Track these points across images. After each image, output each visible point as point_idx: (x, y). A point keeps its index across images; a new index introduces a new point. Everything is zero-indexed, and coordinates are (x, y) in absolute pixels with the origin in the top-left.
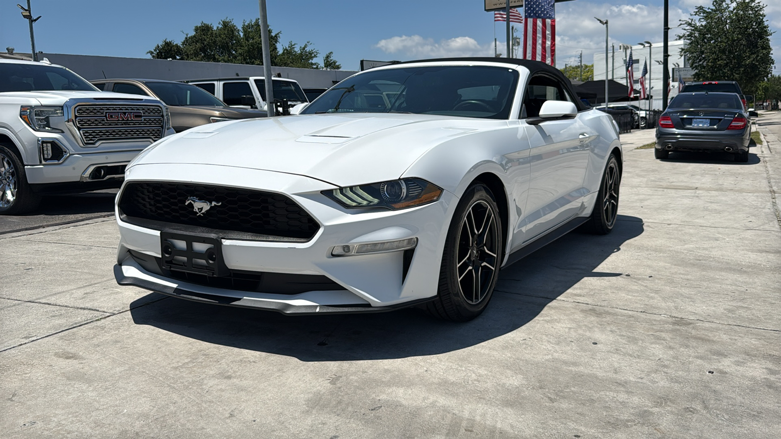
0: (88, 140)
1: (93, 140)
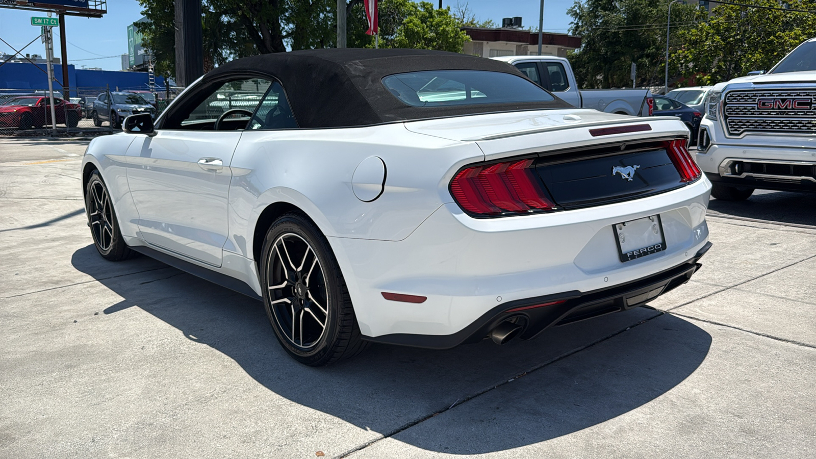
0: (733, 131)
1: (739, 131)
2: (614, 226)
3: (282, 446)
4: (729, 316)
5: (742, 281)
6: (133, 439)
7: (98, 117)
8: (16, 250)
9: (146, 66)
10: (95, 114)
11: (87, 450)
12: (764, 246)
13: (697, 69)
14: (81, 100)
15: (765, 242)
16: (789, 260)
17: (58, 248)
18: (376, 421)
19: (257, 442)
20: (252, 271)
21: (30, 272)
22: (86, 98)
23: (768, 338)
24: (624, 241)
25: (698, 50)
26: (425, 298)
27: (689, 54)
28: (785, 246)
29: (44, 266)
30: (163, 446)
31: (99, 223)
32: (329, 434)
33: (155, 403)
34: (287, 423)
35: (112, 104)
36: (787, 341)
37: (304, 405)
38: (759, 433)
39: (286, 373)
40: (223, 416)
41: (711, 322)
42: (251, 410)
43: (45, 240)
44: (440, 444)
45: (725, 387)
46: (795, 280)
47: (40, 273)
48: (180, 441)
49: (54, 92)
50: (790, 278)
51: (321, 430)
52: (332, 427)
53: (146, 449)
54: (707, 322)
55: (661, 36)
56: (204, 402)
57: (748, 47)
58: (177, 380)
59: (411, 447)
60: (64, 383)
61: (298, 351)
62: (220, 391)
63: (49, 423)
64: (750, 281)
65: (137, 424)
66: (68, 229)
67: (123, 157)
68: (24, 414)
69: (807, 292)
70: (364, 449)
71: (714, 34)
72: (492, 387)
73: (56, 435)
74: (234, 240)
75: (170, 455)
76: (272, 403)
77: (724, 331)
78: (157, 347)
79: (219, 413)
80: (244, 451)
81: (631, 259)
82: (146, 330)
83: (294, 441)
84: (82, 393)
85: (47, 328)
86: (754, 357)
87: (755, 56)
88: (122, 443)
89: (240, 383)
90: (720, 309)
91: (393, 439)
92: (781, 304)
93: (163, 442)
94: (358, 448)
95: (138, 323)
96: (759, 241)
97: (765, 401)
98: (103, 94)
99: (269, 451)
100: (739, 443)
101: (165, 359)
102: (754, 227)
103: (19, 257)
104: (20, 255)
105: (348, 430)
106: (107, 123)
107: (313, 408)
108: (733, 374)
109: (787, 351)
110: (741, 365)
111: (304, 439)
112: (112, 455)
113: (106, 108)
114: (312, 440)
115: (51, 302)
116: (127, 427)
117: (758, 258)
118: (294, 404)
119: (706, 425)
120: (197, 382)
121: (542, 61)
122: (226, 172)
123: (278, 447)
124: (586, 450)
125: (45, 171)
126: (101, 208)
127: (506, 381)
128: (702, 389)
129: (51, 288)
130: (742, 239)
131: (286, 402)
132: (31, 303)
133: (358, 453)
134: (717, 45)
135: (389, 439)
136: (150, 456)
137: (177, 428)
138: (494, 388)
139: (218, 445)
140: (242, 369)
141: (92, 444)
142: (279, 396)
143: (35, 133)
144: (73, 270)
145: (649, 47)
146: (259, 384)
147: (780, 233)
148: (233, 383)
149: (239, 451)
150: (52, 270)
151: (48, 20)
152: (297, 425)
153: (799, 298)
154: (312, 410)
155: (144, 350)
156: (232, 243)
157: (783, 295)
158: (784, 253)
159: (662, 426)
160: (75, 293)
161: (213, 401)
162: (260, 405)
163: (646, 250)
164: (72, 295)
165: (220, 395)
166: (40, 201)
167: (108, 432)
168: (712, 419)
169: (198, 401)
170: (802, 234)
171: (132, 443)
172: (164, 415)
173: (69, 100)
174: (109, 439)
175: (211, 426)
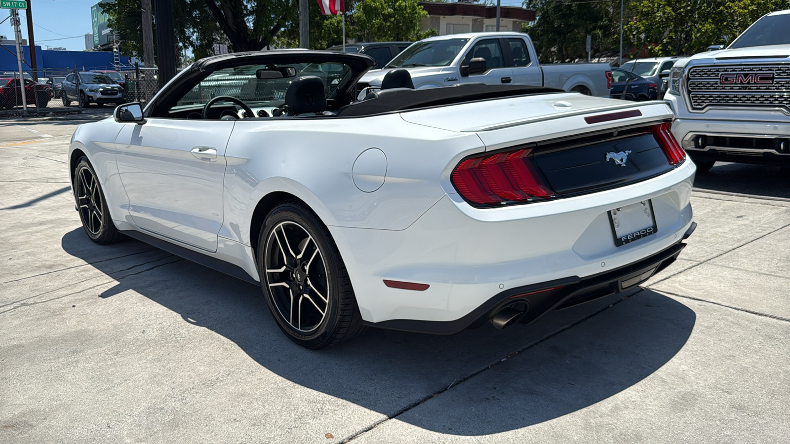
2: (609, 213)
3: (291, 429)
4: (707, 291)
5: (715, 255)
6: (146, 423)
7: (66, 97)
8: (6, 235)
9: (111, 45)
10: (64, 94)
11: (104, 435)
12: (731, 219)
13: (649, 40)
14: (48, 81)
15: (731, 214)
16: (757, 232)
17: (46, 232)
18: (379, 402)
19: (267, 425)
20: (249, 257)
21: (23, 257)
22: (54, 78)
23: (747, 313)
24: (618, 226)
25: (650, 22)
26: (428, 286)
27: (641, 25)
28: (751, 219)
29: (36, 250)
30: (176, 431)
31: (88, 207)
32: (335, 416)
33: (162, 388)
34: (293, 405)
35: (80, 84)
36: (765, 315)
37: (307, 387)
38: (749, 409)
39: (286, 355)
40: (230, 399)
41: (690, 298)
42: (257, 392)
43: (32, 224)
44: (443, 425)
45: (711, 363)
46: (765, 253)
47: (33, 258)
48: (193, 425)
49: (24, 73)
50: (760, 251)
51: (327, 412)
52: (337, 409)
53: (160, 434)
54: (686, 297)
55: (614, 8)
56: (210, 385)
57: (698, 17)
58: (181, 364)
59: (416, 428)
60: (72, 368)
61: (296, 334)
62: (224, 374)
63: (63, 409)
64: (722, 255)
65: (148, 409)
66: (54, 212)
67: (113, 144)
68: (38, 400)
69: (778, 265)
70: (371, 431)
71: (665, 6)
72: (487, 367)
73: (72, 421)
74: (230, 226)
75: (185, 440)
76: (276, 386)
77: (704, 307)
78: (157, 331)
79: (226, 396)
80: (255, 434)
81: (626, 243)
82: (144, 313)
83: (302, 423)
84: (90, 379)
85: (48, 314)
86: (735, 332)
87: (705, 26)
88: (136, 428)
89: (243, 366)
90: (697, 284)
91: (397, 420)
92: (755, 278)
93: (176, 426)
94: (365, 429)
95: (135, 306)
96: (726, 214)
97: (752, 377)
98: (70, 74)
99: (280, 434)
100: (731, 420)
101: (166, 343)
102: (718, 199)
103: (10, 241)
104: (11, 239)
105: (353, 412)
106: (76, 103)
107: (316, 390)
108: (717, 350)
109: (766, 326)
110: (724, 340)
111: (311, 421)
112: (128, 441)
113: (75, 88)
114: (319, 422)
115: (47, 286)
116: (139, 412)
117: (726, 231)
118: (297, 386)
119: (698, 402)
120: (201, 365)
121: (504, 37)
122: (222, 161)
123: (288, 430)
124: (585, 429)
125: (22, 153)
126: (89, 193)
127: (499, 361)
128: (689, 366)
129: (45, 272)
130: (709, 212)
131: (289, 384)
132: (28, 288)
133: (366, 435)
134: (668, 17)
135: (394, 420)
136: (166, 441)
137: (188, 412)
138: (488, 368)
139: (230, 428)
140: (243, 351)
141: (108, 430)
142: (282, 378)
143: (6, 114)
144: (64, 254)
145: (601, 19)
146: (261, 366)
147: (744, 205)
148: (236, 365)
149: (250, 434)
150: (44, 254)
151: (16, 3)
152: (303, 408)
153: (772, 272)
154: (316, 392)
155: (145, 334)
156: (228, 230)
157: (756, 268)
158: (751, 226)
159: (655, 403)
160: (69, 277)
161: (218, 384)
162: (264, 388)
163: (638, 234)
164: (67, 279)
165: (225, 378)
166: (22, 184)
167: (122, 417)
168: (702, 396)
169: (204, 384)
170: (766, 206)
171: (146, 428)
172: (174, 399)
173: (37, 81)
174: (124, 424)
175: (220, 410)
